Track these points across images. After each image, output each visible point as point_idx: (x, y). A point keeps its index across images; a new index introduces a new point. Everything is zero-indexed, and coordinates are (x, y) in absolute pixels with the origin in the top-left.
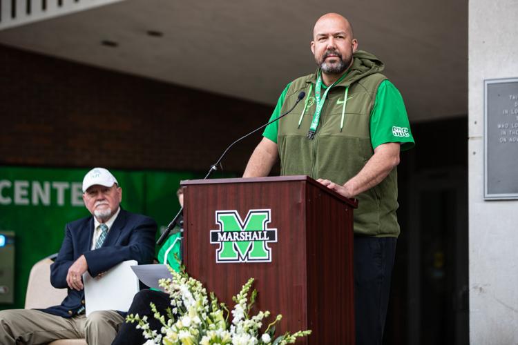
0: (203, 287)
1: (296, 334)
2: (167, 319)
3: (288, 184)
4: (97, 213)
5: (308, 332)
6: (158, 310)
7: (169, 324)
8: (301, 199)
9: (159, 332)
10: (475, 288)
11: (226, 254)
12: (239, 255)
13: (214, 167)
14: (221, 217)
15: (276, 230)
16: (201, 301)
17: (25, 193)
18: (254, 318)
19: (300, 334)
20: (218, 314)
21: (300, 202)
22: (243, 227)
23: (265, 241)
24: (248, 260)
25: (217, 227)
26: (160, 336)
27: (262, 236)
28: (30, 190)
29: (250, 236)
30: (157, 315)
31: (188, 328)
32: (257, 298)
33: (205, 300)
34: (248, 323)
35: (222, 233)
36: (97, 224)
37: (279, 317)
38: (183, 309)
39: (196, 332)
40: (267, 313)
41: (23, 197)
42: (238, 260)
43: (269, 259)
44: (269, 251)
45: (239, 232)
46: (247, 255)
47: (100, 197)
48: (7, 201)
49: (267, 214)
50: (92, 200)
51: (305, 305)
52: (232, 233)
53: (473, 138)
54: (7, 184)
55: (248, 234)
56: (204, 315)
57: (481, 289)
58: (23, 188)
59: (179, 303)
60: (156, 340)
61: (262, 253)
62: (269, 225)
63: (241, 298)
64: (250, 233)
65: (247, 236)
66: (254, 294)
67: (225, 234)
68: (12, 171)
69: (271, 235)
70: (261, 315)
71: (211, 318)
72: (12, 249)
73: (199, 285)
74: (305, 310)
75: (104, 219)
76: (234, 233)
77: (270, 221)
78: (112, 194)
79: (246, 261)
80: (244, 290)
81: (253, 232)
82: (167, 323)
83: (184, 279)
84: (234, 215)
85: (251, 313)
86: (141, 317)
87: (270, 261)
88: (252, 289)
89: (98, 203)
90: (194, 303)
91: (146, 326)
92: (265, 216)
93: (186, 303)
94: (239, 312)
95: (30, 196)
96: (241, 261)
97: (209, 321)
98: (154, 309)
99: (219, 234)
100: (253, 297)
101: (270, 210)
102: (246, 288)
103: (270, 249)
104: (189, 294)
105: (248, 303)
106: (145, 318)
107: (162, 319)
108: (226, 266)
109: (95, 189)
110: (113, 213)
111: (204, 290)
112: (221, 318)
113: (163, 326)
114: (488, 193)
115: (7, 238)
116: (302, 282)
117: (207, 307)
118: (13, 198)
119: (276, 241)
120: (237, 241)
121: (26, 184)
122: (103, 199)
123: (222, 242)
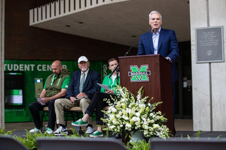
0: (127, 89)
1: (158, 103)
2: (115, 100)
3: (153, 57)
4: (83, 70)
5: (162, 102)
6: (112, 97)
7: (116, 101)
8: (158, 61)
9: (113, 104)
10: (194, 89)
11: (134, 79)
12: (138, 79)
13: (127, 53)
14: (132, 68)
15: (150, 71)
16: (127, 94)
17: (45, 68)
18: (144, 98)
19: (159, 103)
20: (132, 97)
21: (158, 62)
22: (139, 71)
23: (146, 75)
25: (131, 71)
26: (114, 105)
27: (146, 73)
28: (46, 67)
30: (112, 99)
31: (124, 102)
32: (144, 92)
33: (128, 93)
34: (143, 100)
35: (132, 73)
36: (82, 73)
37: (152, 98)
38: (121, 96)
39: (127, 103)
40: (148, 97)
41: (45, 69)
43: (148, 80)
45: (138, 72)
46: (141, 79)
47: (83, 65)
48: (40, 70)
50: (81, 65)
51: (160, 94)
52: (135, 72)
53: (192, 45)
54: (40, 65)
56: (128, 98)
57: (196, 89)
58: (45, 67)
59: (119, 95)
60: (113, 106)
61: (146, 78)
62: (148, 70)
63: (139, 92)
65: (140, 73)
66: (143, 91)
68: (41, 62)
69: (148, 73)
70: (146, 98)
71: (131, 99)
72: (42, 83)
73: (126, 89)
74: (160, 96)
75: (84, 72)
78: (87, 64)
79: (140, 81)
80: (140, 90)
81: (142, 72)
82: (115, 101)
83: (121, 87)
84: (136, 67)
85: (143, 97)
86: (108, 99)
88: (142, 90)
89: (83, 66)
90: (124, 94)
91: (109, 102)
92: (146, 67)
93: (121, 94)
94: (139, 97)
95: (46, 69)
96: (139, 81)
97: (130, 100)
98: (111, 97)
99: (131, 73)
100: (143, 92)
101: (148, 65)
102: (140, 89)
103: (148, 77)
104: (122, 92)
105: (141, 94)
106: (109, 100)
107: (114, 100)
108: (134, 83)
109: (82, 62)
110: (87, 70)
111: (128, 90)
112: (133, 99)
113: (114, 102)
114: (198, 61)
115: (41, 80)
116: (159, 87)
117: (129, 96)
118: (42, 69)
119: (150, 75)
120: (137, 75)
121: (45, 65)
122: (85, 65)
123: (132, 75)
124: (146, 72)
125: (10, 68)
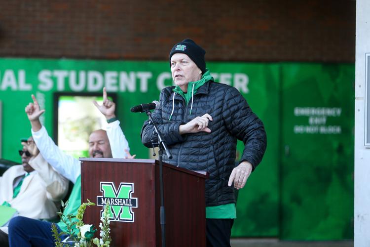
8: (152, 177)
10: (358, 216)
12: (114, 215)
14: (103, 187)
15: (137, 199)
21: (151, 179)
22: (117, 195)
23: (130, 206)
24: (120, 220)
25: (101, 194)
27: (128, 203)
29: (121, 202)
35: (104, 198)
42: (114, 219)
43: (132, 220)
44: (132, 214)
45: (114, 199)
46: (119, 216)
49: (131, 186)
53: (358, 98)
55: (120, 200)
57: (362, 217)
62: (133, 195)
64: (121, 200)
65: (119, 202)
67: (106, 199)
76: (111, 199)
77: (133, 192)
79: (119, 220)
81: (123, 199)
84: (111, 185)
87: (133, 221)
92: (130, 188)
96: (115, 220)
101: (133, 184)
103: (133, 213)
114: (367, 142)
119: (137, 207)
120: (113, 205)
123: (104, 205)
124: (130, 200)
125: (78, 82)
